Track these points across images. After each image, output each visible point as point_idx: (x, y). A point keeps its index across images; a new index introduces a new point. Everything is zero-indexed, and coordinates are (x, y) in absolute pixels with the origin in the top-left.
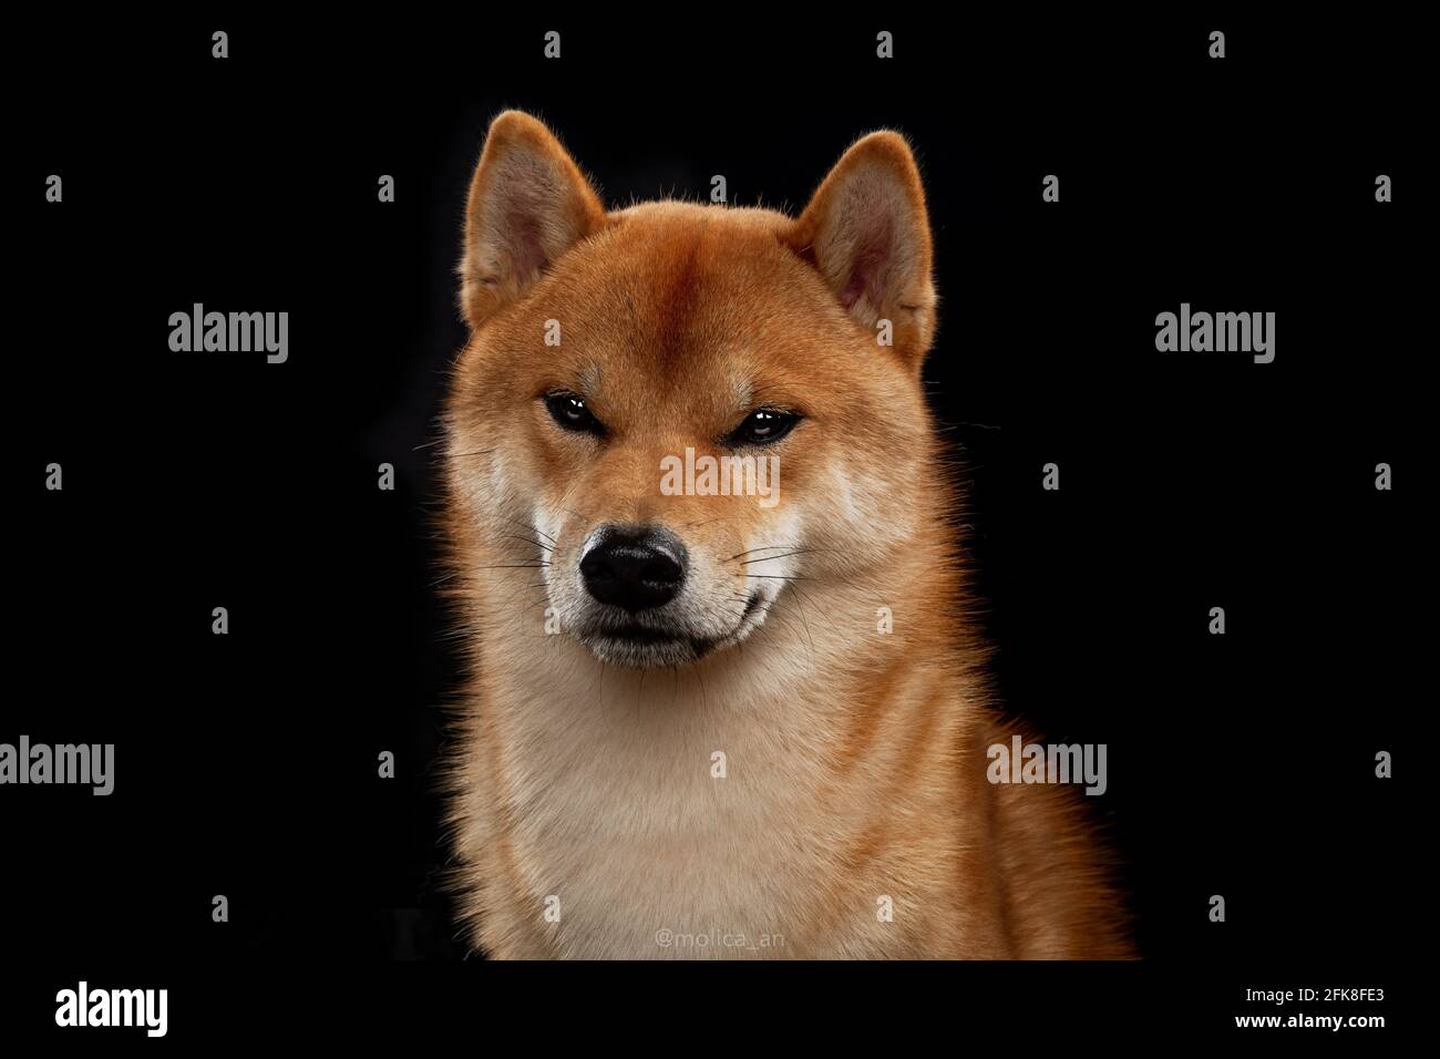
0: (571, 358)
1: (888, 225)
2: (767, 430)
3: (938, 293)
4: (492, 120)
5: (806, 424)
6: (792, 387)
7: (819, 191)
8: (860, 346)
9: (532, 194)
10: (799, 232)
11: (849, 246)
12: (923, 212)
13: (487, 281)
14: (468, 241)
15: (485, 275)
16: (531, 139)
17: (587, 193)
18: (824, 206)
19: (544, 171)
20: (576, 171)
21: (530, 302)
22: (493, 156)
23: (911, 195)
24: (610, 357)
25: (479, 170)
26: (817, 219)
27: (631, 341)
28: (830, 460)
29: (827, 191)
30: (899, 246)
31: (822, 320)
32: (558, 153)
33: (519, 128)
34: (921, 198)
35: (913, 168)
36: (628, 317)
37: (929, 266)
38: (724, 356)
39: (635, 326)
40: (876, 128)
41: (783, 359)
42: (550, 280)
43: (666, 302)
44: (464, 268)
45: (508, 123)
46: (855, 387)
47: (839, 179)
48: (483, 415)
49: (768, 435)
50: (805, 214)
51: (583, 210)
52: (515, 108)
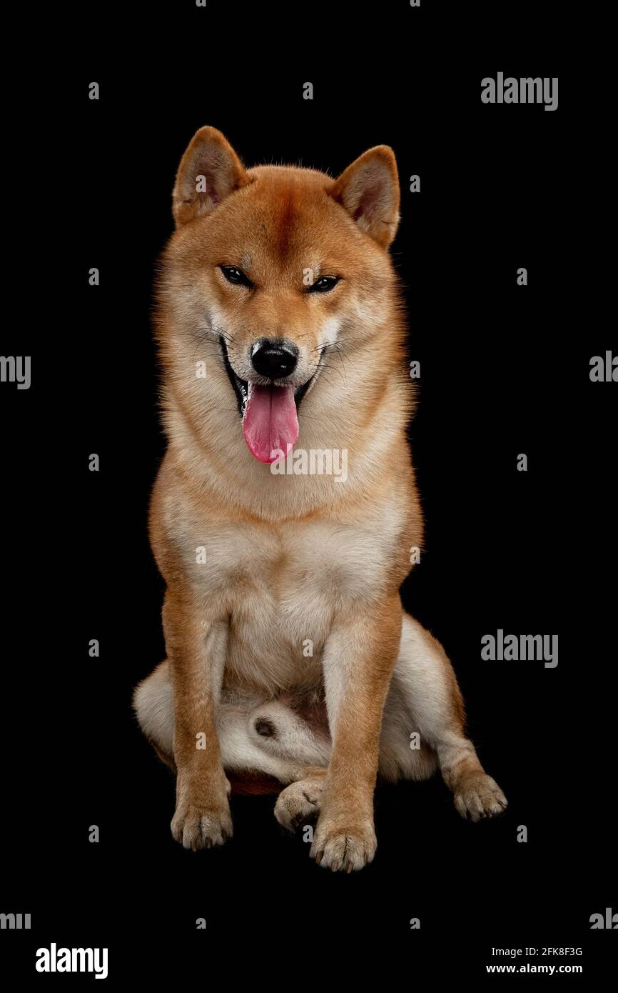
0: (237, 250)
1: (380, 186)
2: (327, 286)
3: (400, 216)
4: (198, 129)
5: (341, 282)
6: (336, 265)
7: (347, 169)
8: (364, 243)
9: (213, 164)
10: (336, 188)
11: (359, 194)
12: (397, 182)
13: (185, 202)
14: (177, 182)
15: (187, 199)
16: (216, 141)
17: (239, 165)
18: (349, 177)
19: (220, 155)
20: (235, 156)
21: (210, 217)
22: (195, 145)
23: (393, 175)
24: (256, 252)
25: (187, 150)
26: (345, 182)
27: (265, 244)
28: (352, 297)
29: (352, 170)
30: (384, 196)
31: (348, 232)
32: (228, 148)
33: (211, 135)
34: (397, 176)
35: (395, 163)
36: (263, 232)
37: (398, 205)
38: (308, 253)
39: (267, 237)
40: (380, 144)
41: (332, 254)
42: (221, 208)
43: (280, 225)
44: (175, 194)
45: (206, 132)
46: (362, 263)
47: (358, 165)
48: (186, 268)
49: (327, 288)
50: (339, 178)
51: (237, 174)
52: (210, 125)
